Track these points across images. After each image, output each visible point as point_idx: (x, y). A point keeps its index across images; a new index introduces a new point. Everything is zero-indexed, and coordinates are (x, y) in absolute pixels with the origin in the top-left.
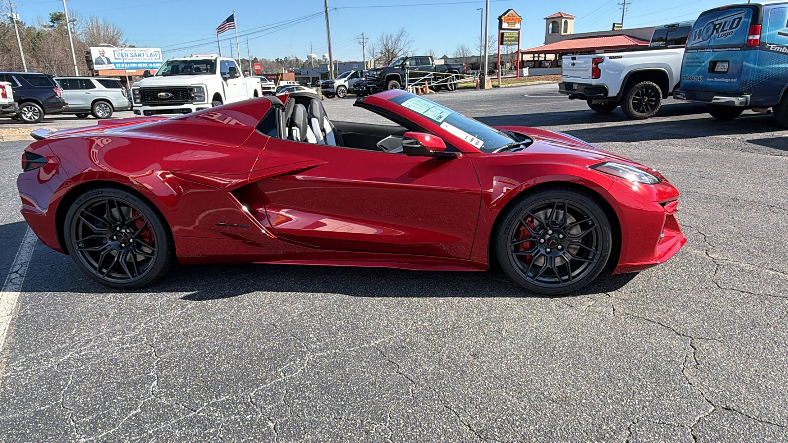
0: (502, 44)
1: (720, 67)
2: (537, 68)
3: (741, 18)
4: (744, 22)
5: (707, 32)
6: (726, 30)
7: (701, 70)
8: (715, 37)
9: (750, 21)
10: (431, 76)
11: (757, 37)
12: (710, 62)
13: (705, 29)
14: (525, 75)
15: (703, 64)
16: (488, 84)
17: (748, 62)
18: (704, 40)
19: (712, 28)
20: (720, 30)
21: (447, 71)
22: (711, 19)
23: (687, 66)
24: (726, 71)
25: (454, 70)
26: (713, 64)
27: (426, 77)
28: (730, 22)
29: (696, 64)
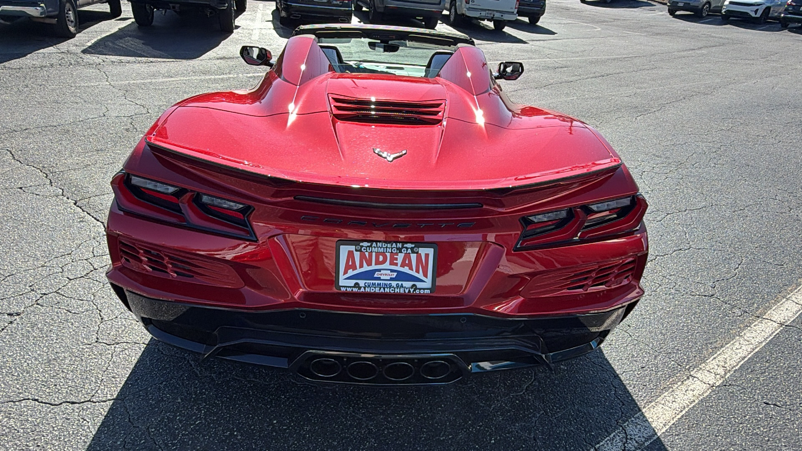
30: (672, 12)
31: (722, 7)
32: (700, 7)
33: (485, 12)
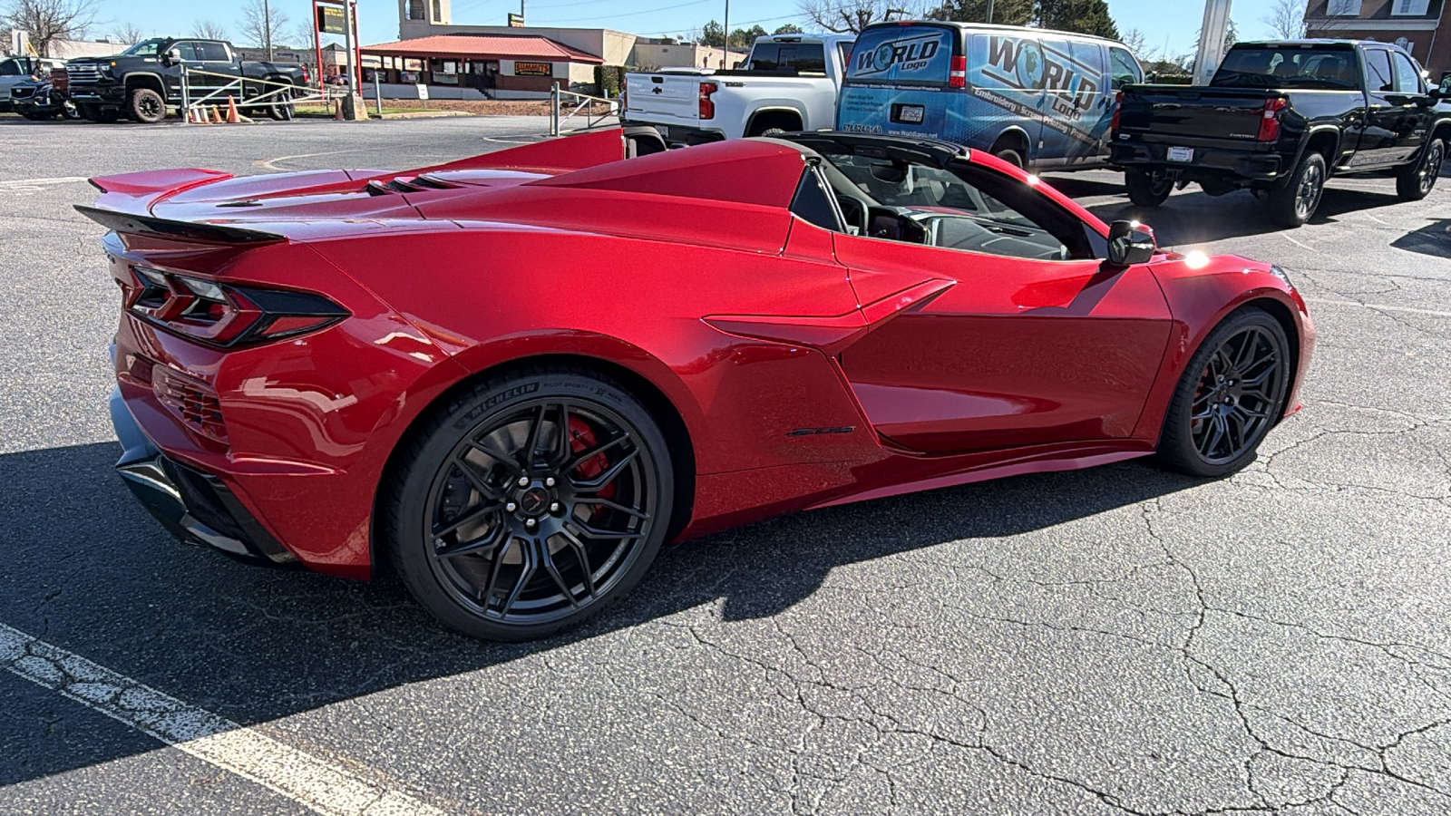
0: (322, 29)
1: (907, 114)
2: (393, 83)
3: (936, 44)
4: (942, 49)
5: (883, 57)
6: (915, 59)
7: (877, 116)
8: (897, 67)
9: (951, 49)
10: (238, 84)
11: (962, 74)
12: (893, 105)
13: (879, 54)
14: (421, 97)
15: (881, 108)
16: (361, 111)
17: (952, 109)
18: (878, 71)
19: (890, 53)
20: (905, 56)
21: (269, 78)
22: (888, 38)
23: (849, 109)
24: (919, 120)
25: (282, 77)
26: (897, 109)
27: (228, 87)
28: (919, 46)
29: (867, 107)
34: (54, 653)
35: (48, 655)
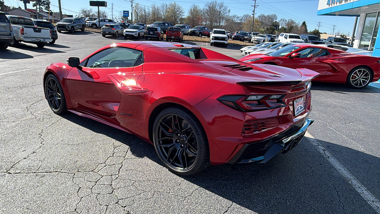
30: (104, 36)
31: (123, 33)
32: (115, 33)
33: (34, 39)
34: (324, 155)
35: (325, 155)
